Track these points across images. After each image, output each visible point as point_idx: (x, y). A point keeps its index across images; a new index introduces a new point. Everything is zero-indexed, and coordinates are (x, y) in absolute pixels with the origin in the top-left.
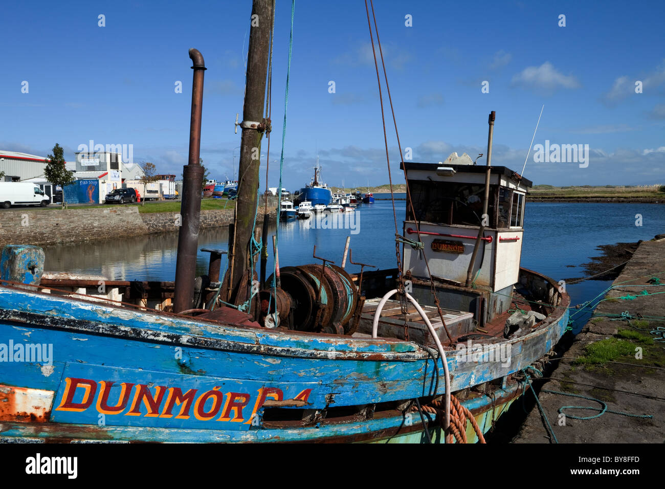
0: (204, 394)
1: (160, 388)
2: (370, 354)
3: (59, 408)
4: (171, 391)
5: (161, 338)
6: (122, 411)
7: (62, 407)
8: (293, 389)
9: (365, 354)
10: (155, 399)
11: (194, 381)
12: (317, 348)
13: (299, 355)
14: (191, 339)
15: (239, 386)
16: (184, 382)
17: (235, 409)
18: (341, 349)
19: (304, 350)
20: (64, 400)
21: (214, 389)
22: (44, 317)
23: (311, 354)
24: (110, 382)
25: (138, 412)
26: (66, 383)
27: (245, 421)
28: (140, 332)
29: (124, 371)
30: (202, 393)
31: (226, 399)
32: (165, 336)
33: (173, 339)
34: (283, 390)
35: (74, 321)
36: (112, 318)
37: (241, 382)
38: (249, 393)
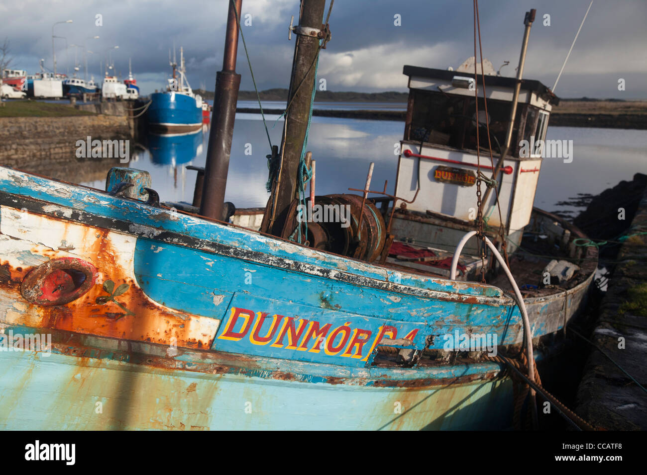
0: (336, 329)
1: (303, 321)
2: (468, 297)
3: (221, 337)
4: (311, 324)
5: (315, 272)
6: (268, 342)
7: (223, 335)
8: (406, 328)
9: (464, 296)
10: (297, 332)
11: (331, 317)
12: (430, 288)
13: (416, 294)
14: (338, 274)
15: (366, 322)
16: (323, 316)
17: (357, 345)
18: (447, 291)
19: (421, 289)
20: (226, 329)
21: (346, 325)
22: (229, 248)
23: (426, 293)
24: (265, 313)
25: (281, 344)
26: (231, 312)
27: (363, 358)
28: (300, 265)
29: (278, 303)
30: (336, 328)
31: (352, 335)
32: (318, 270)
33: (324, 274)
34: (398, 329)
35: (251, 253)
36: (280, 251)
37: (367, 319)
38: (371, 330)
